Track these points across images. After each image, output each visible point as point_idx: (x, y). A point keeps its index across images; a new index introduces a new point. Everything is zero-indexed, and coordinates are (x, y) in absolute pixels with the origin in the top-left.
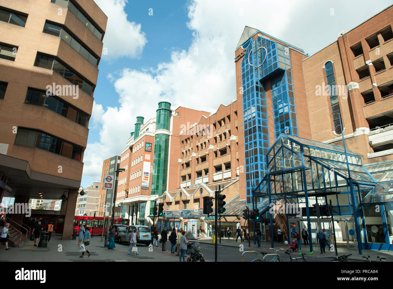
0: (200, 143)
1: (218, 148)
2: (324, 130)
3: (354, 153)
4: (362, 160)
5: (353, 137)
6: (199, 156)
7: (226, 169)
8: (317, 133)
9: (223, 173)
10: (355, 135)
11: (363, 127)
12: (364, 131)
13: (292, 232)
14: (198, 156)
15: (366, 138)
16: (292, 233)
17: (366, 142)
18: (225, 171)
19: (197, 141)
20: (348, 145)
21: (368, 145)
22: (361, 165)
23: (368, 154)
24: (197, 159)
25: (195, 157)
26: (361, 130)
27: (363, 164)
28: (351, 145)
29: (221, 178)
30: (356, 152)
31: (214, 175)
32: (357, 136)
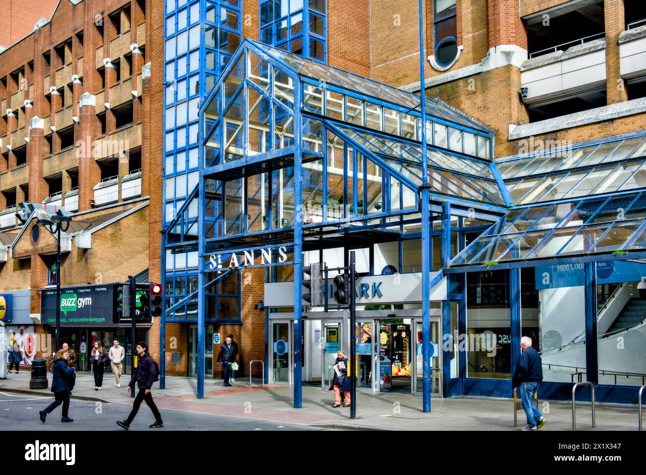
0: (55, 88)
1: (108, 105)
2: (406, 52)
3: (474, 123)
4: (494, 144)
5: (479, 73)
6: (54, 128)
7: (130, 170)
8: (386, 61)
9: (120, 184)
10: (485, 69)
11: (509, 42)
12: (508, 55)
13: (276, 351)
14: (50, 128)
15: (514, 77)
16: (275, 354)
17: (509, 90)
18: (127, 177)
19: (47, 81)
20: (463, 98)
21: (515, 100)
22: (488, 158)
23: (512, 127)
24: (49, 138)
25: (42, 131)
26: (502, 52)
27: (494, 157)
28: (470, 98)
29: (116, 198)
30: (481, 119)
31: (95, 188)
32: (488, 71)
